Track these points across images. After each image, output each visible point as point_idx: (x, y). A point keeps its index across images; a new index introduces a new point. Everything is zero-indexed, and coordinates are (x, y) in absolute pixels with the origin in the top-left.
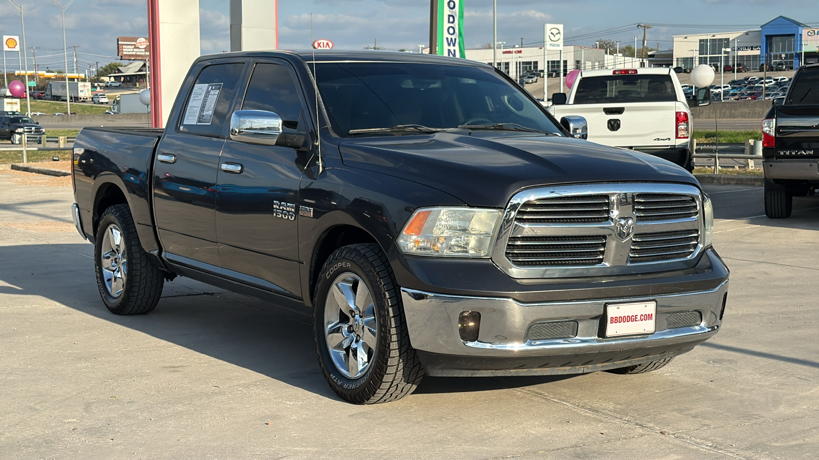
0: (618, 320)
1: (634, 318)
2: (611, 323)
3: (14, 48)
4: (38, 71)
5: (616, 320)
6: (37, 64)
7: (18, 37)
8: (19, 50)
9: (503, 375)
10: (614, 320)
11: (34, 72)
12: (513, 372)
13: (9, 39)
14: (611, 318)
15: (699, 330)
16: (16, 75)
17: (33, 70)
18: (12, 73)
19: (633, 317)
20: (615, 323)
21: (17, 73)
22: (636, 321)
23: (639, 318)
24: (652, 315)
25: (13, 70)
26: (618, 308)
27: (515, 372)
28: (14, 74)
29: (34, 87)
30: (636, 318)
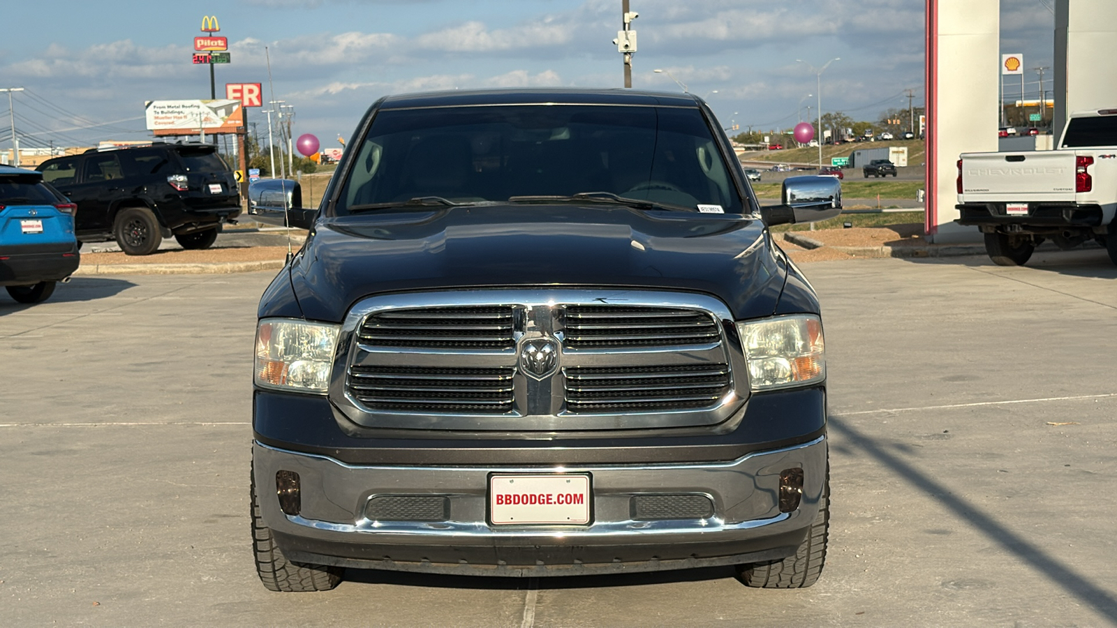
0: (512, 499)
1: (545, 498)
2: (498, 503)
3: (1016, 70)
4: (1046, 99)
5: (507, 499)
6: (1044, 90)
7: (1021, 55)
8: (1022, 73)
9: (384, 569)
10: (504, 499)
11: (1039, 101)
12: (398, 566)
13: (1009, 59)
14: (498, 496)
15: (706, 526)
16: (1017, 106)
17: (1039, 99)
18: (1011, 104)
19: (542, 497)
20: (506, 503)
21: (1018, 103)
22: (548, 503)
23: (554, 499)
24: (581, 495)
25: (1013, 100)
26: (512, 481)
27: (403, 566)
28: (1015, 105)
29: (1037, 122)
30: (548, 499)
